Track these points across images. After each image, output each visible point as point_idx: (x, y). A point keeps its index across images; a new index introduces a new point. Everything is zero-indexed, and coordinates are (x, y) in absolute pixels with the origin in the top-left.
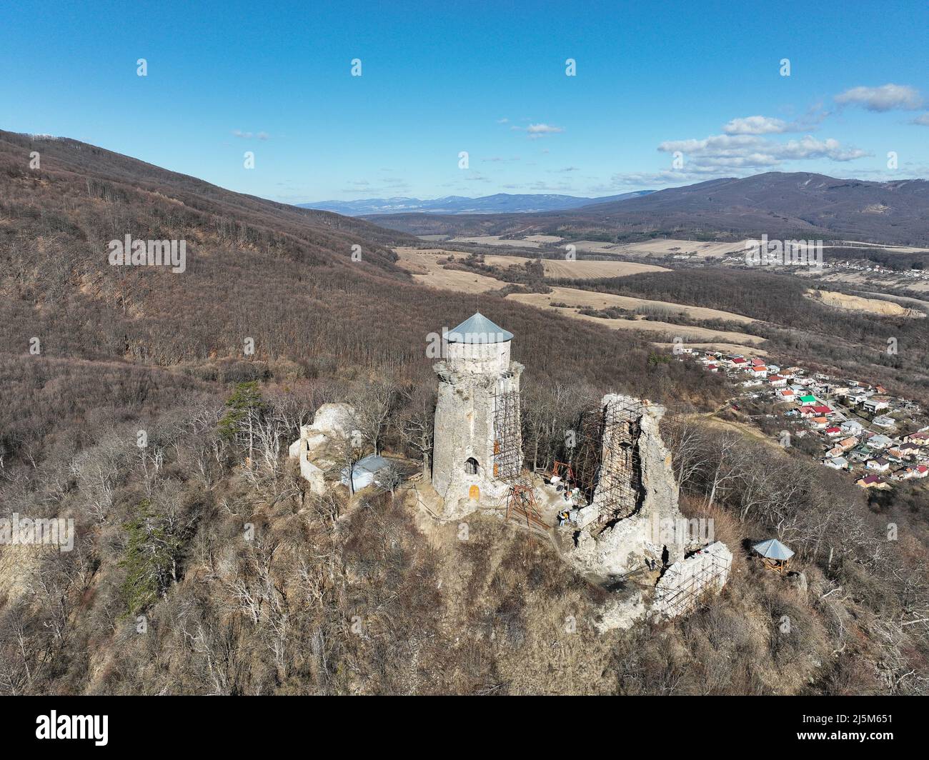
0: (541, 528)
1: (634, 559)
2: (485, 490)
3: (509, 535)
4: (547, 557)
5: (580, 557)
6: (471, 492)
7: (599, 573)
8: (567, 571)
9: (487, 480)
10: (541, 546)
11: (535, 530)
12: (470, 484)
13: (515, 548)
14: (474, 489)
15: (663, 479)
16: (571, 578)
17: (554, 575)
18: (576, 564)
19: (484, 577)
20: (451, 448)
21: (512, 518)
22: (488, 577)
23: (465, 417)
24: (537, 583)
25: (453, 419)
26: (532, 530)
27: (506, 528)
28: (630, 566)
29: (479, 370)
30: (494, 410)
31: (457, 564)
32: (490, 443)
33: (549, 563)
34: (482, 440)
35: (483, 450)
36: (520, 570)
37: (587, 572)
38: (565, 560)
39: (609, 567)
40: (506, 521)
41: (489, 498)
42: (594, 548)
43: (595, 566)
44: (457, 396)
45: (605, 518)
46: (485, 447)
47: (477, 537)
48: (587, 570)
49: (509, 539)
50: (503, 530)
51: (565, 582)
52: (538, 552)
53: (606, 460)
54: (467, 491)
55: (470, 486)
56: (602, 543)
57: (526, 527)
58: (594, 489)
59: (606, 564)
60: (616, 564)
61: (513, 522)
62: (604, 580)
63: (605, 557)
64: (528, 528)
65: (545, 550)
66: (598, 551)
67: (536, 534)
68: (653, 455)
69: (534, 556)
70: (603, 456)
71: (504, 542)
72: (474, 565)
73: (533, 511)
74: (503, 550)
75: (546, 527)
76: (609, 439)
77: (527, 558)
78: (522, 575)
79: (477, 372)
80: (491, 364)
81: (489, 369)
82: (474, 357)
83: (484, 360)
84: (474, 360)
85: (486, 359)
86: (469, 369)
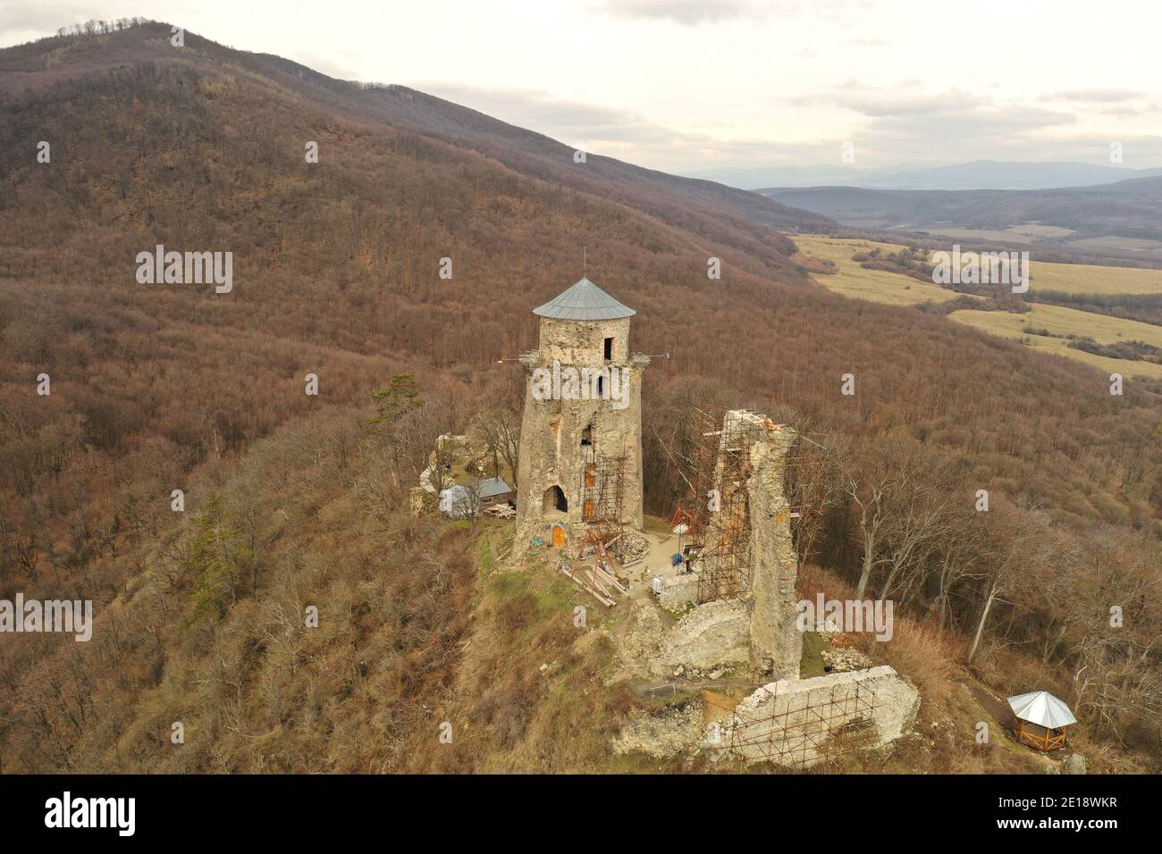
6: (555, 536)
12: (553, 524)
14: (558, 532)
23: (547, 426)
25: (533, 428)
29: (568, 360)
32: (578, 468)
34: (567, 462)
35: (568, 476)
46: (570, 472)
54: (549, 533)
55: (553, 526)
68: (762, 506)
79: (565, 363)
80: (586, 352)
81: (583, 359)
82: (562, 339)
83: (575, 345)
84: (562, 345)
85: (578, 344)
86: (556, 357)
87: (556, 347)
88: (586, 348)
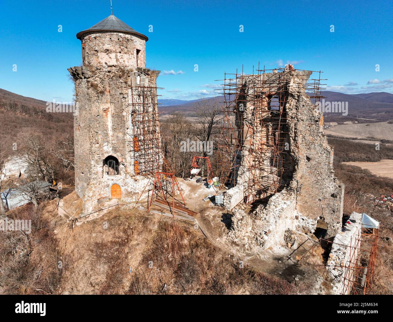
0: (187, 214)
1: (293, 236)
2: (126, 187)
3: (150, 227)
4: (197, 246)
5: (236, 240)
6: (112, 192)
7: (262, 256)
8: (225, 260)
9: (128, 176)
10: (189, 233)
11: (180, 218)
12: (111, 183)
13: (158, 241)
14: (115, 188)
15: (317, 142)
16: (230, 269)
17: (210, 267)
18: (234, 250)
19: (120, 281)
20: (88, 145)
21: (154, 209)
22: (125, 280)
23: (101, 112)
24: (188, 282)
25: (89, 115)
26: (177, 217)
27: (147, 219)
28: (290, 245)
29: (113, 62)
30: (130, 102)
31: (89, 269)
32: (129, 138)
33: (201, 252)
34: (120, 135)
35: (122, 146)
36: (165, 266)
37: (249, 258)
38: (219, 246)
39: (271, 248)
40: (148, 212)
41: (130, 194)
42: (250, 228)
43: (256, 249)
44: (91, 91)
45: (251, 199)
46: (124, 141)
47: (115, 233)
48: (248, 255)
49: (150, 231)
50: (144, 222)
51: (223, 275)
52: (186, 242)
53: (249, 138)
54: (108, 190)
55: (111, 185)
56: (258, 222)
57: (170, 215)
58: (237, 171)
59: (267, 246)
60: (276, 244)
61: (156, 212)
62: (272, 266)
63: (266, 237)
64: (171, 216)
65: (194, 237)
66: (256, 231)
67: (181, 221)
68: (305, 118)
69: (181, 247)
70: (245, 135)
71: (145, 235)
72: (109, 267)
73: (175, 201)
74: (143, 245)
75: (192, 213)
76: (250, 115)
77: (173, 250)
78: (168, 271)
79: (111, 64)
80: (126, 56)
81: (124, 61)
82: (107, 47)
83: (118, 51)
84: (107, 51)
85: (119, 50)
86: (103, 61)
87: (103, 54)
88: (126, 53)
